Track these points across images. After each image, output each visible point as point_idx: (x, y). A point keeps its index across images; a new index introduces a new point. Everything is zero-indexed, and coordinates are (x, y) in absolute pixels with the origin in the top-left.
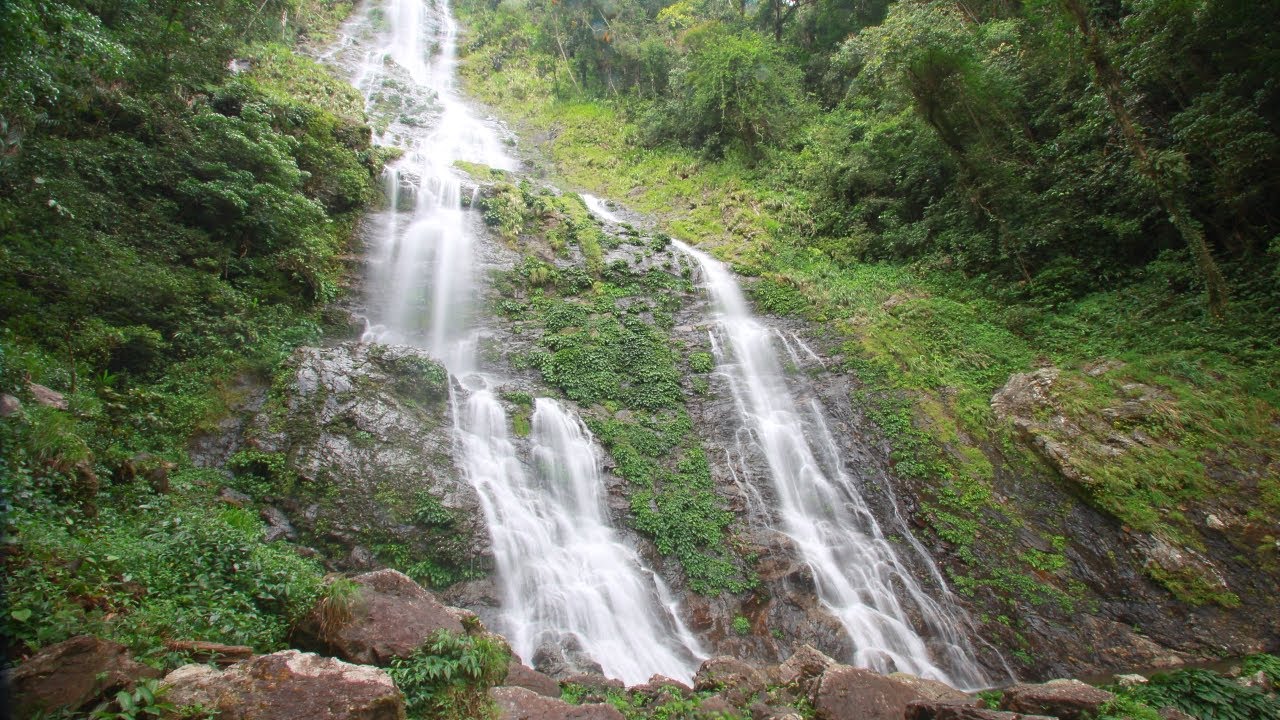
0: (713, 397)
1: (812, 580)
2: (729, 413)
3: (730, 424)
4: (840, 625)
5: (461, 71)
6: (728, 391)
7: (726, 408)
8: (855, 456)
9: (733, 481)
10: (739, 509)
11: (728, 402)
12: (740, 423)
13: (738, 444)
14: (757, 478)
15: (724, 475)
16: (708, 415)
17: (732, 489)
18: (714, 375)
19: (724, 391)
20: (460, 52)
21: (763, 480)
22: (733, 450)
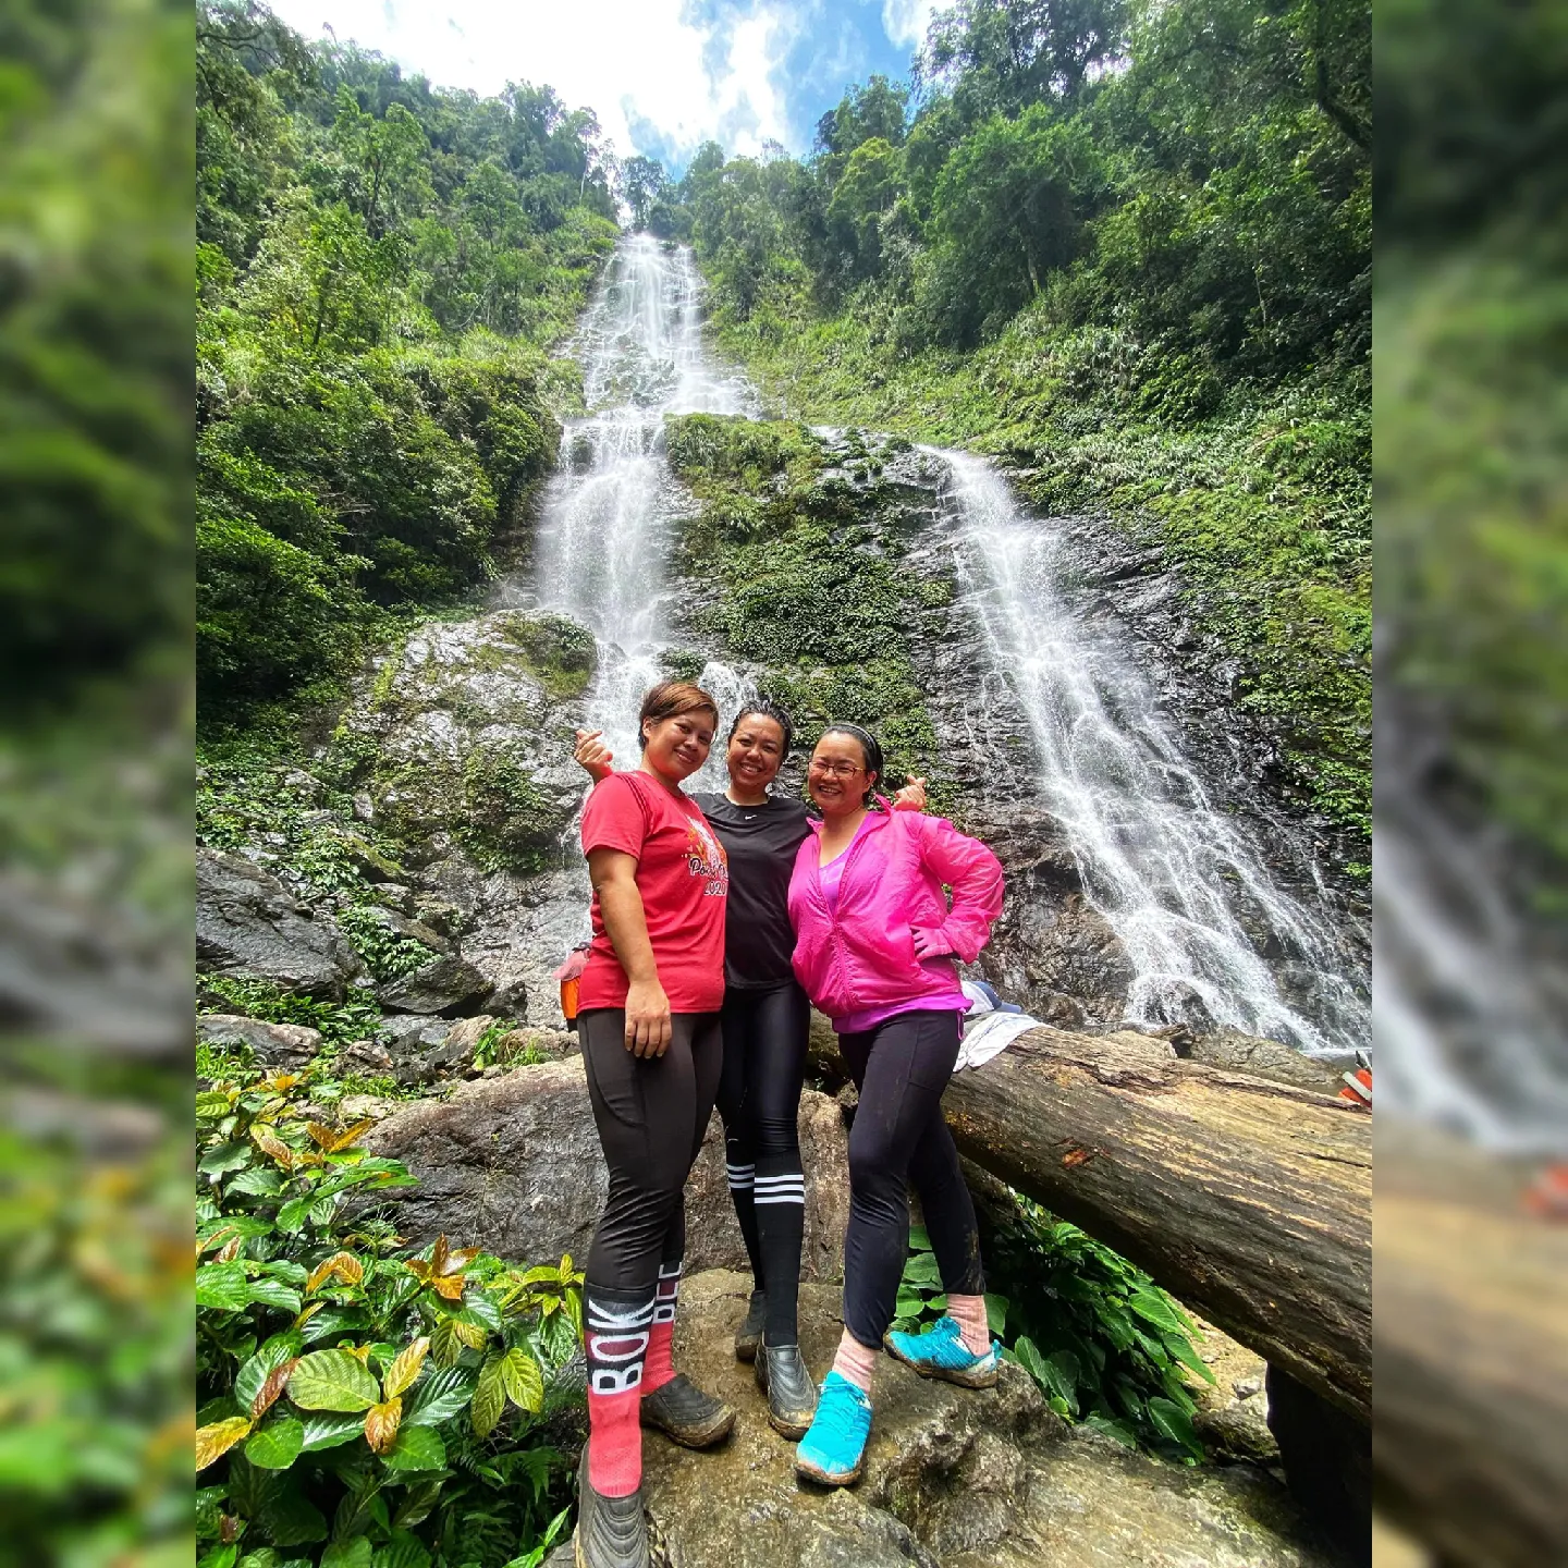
0: (952, 638)
1: (1075, 870)
2: (973, 655)
3: (974, 669)
4: (1111, 937)
5: (705, 336)
6: (975, 627)
7: (970, 649)
8: (1171, 690)
9: (969, 743)
10: (972, 778)
11: (974, 641)
12: (989, 665)
14: (1005, 737)
15: (957, 737)
16: (943, 662)
17: (964, 753)
18: (956, 609)
19: (970, 628)
20: (703, 314)
21: (1015, 739)
22: (975, 704)
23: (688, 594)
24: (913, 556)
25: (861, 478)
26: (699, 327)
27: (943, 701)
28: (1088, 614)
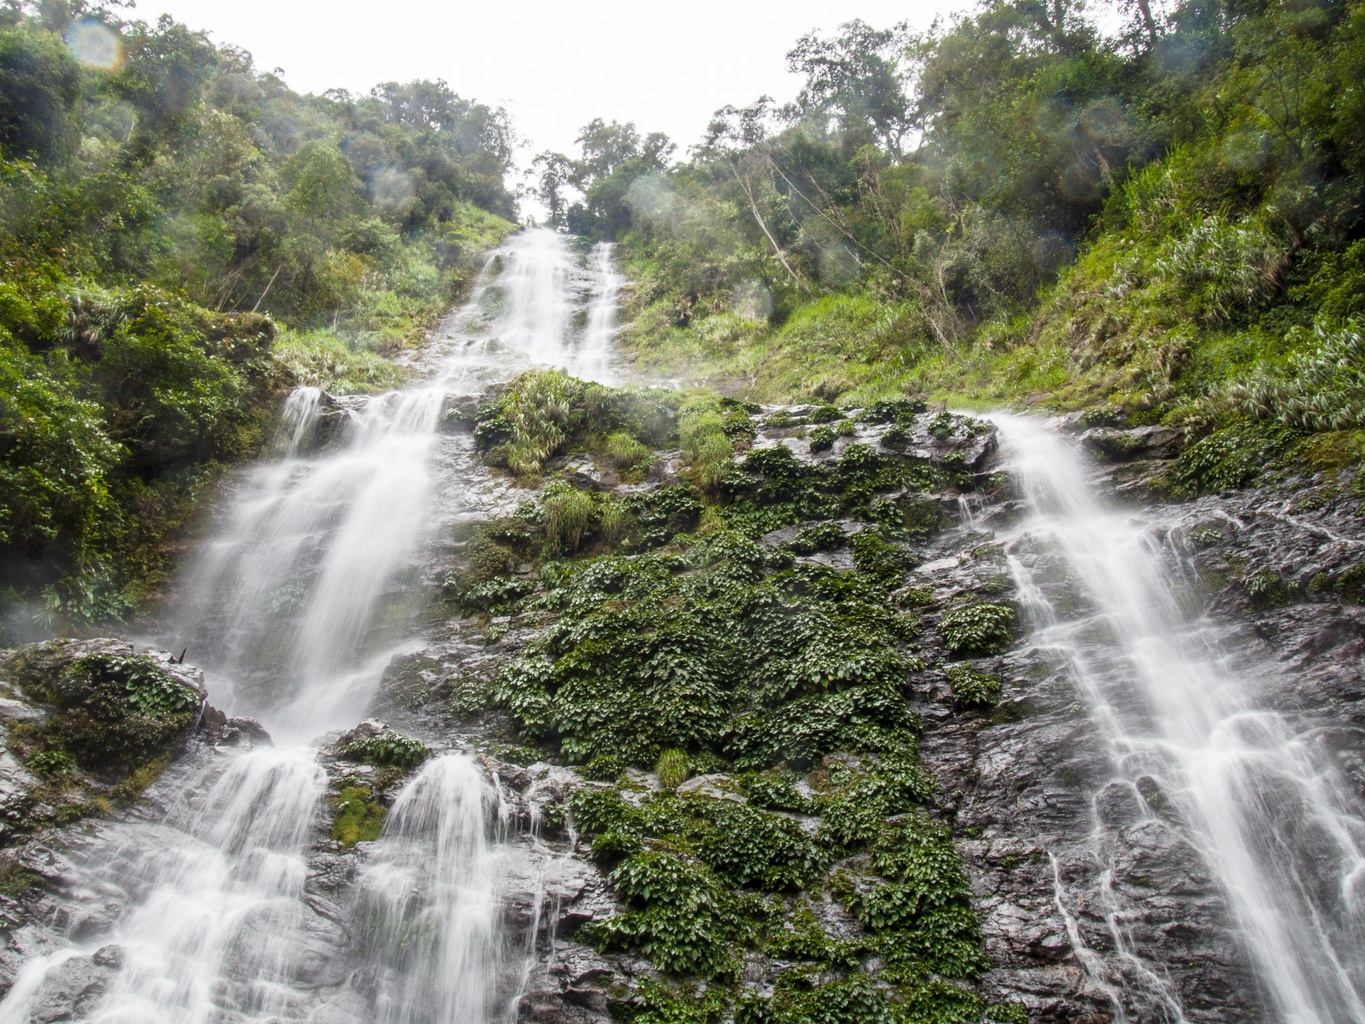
0: (1014, 713)
2: (1063, 748)
3: (1070, 777)
5: (623, 341)
6: (1065, 691)
7: (1054, 733)
9: (1066, 948)
11: (1064, 716)
12: (1106, 769)
13: (1098, 832)
14: (1159, 932)
15: (1034, 933)
16: (995, 763)
17: (1057, 973)
18: (1018, 656)
19: (1052, 691)
20: (622, 316)
21: (1184, 936)
22: (1076, 853)
23: (456, 645)
24: (927, 568)
25: (821, 447)
26: (615, 331)
27: (1000, 845)
28: (1315, 650)
